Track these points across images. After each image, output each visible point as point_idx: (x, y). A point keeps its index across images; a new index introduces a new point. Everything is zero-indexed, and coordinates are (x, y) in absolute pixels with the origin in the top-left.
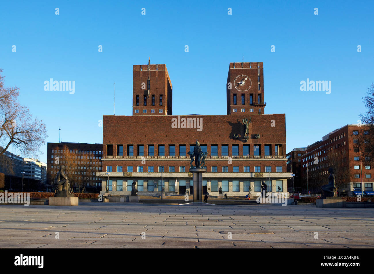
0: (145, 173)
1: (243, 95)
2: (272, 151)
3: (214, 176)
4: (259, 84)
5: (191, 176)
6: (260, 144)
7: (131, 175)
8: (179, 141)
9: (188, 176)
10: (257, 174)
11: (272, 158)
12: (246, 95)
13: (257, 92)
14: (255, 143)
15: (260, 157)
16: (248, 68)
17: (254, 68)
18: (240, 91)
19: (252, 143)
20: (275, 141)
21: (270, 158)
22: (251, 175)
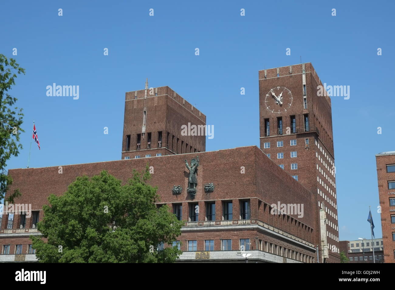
1: (279, 119)
2: (234, 211)
4: (305, 99)
6: (215, 202)
7: (24, 259)
10: (200, 254)
11: (233, 224)
12: (285, 118)
13: (302, 111)
14: (206, 199)
15: (214, 223)
16: (287, 75)
17: (295, 73)
18: (273, 114)
19: (202, 199)
20: (238, 195)
21: (230, 225)
22: (191, 256)
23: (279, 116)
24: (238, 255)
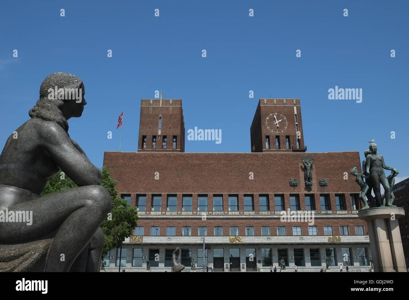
0: (164, 237)
1: (278, 137)
2: (347, 203)
3: (269, 242)
4: (297, 125)
5: (234, 242)
6: (329, 194)
7: (142, 241)
8: (213, 189)
9: (230, 241)
10: (331, 237)
11: (348, 213)
12: (282, 137)
13: (295, 133)
14: (321, 191)
15: (331, 212)
16: (282, 105)
17: (288, 105)
18: (273, 133)
19: (318, 191)
20: (349, 190)
21: (345, 214)
22: (323, 239)
23: (277, 135)
24: (366, 239)
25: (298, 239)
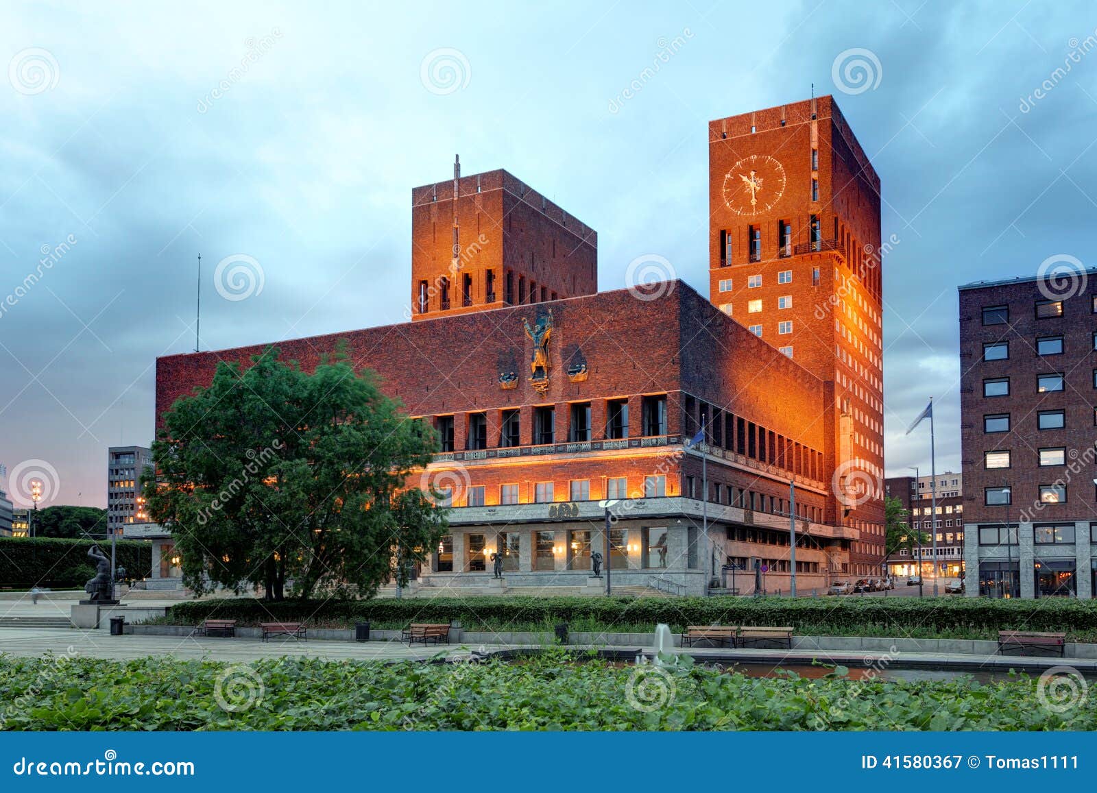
2: (631, 421)
4: (815, 180)
6: (585, 403)
10: (557, 507)
11: (630, 445)
12: (766, 225)
13: (808, 208)
15: (588, 446)
16: (774, 127)
17: (794, 123)
18: (742, 217)
19: (563, 397)
20: (640, 387)
22: (539, 512)
23: (752, 222)
24: (638, 508)
25: (484, 514)
